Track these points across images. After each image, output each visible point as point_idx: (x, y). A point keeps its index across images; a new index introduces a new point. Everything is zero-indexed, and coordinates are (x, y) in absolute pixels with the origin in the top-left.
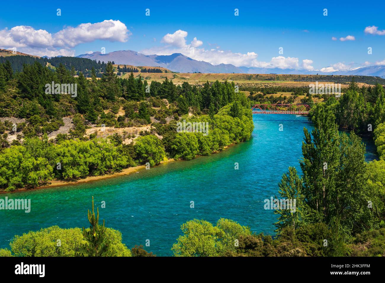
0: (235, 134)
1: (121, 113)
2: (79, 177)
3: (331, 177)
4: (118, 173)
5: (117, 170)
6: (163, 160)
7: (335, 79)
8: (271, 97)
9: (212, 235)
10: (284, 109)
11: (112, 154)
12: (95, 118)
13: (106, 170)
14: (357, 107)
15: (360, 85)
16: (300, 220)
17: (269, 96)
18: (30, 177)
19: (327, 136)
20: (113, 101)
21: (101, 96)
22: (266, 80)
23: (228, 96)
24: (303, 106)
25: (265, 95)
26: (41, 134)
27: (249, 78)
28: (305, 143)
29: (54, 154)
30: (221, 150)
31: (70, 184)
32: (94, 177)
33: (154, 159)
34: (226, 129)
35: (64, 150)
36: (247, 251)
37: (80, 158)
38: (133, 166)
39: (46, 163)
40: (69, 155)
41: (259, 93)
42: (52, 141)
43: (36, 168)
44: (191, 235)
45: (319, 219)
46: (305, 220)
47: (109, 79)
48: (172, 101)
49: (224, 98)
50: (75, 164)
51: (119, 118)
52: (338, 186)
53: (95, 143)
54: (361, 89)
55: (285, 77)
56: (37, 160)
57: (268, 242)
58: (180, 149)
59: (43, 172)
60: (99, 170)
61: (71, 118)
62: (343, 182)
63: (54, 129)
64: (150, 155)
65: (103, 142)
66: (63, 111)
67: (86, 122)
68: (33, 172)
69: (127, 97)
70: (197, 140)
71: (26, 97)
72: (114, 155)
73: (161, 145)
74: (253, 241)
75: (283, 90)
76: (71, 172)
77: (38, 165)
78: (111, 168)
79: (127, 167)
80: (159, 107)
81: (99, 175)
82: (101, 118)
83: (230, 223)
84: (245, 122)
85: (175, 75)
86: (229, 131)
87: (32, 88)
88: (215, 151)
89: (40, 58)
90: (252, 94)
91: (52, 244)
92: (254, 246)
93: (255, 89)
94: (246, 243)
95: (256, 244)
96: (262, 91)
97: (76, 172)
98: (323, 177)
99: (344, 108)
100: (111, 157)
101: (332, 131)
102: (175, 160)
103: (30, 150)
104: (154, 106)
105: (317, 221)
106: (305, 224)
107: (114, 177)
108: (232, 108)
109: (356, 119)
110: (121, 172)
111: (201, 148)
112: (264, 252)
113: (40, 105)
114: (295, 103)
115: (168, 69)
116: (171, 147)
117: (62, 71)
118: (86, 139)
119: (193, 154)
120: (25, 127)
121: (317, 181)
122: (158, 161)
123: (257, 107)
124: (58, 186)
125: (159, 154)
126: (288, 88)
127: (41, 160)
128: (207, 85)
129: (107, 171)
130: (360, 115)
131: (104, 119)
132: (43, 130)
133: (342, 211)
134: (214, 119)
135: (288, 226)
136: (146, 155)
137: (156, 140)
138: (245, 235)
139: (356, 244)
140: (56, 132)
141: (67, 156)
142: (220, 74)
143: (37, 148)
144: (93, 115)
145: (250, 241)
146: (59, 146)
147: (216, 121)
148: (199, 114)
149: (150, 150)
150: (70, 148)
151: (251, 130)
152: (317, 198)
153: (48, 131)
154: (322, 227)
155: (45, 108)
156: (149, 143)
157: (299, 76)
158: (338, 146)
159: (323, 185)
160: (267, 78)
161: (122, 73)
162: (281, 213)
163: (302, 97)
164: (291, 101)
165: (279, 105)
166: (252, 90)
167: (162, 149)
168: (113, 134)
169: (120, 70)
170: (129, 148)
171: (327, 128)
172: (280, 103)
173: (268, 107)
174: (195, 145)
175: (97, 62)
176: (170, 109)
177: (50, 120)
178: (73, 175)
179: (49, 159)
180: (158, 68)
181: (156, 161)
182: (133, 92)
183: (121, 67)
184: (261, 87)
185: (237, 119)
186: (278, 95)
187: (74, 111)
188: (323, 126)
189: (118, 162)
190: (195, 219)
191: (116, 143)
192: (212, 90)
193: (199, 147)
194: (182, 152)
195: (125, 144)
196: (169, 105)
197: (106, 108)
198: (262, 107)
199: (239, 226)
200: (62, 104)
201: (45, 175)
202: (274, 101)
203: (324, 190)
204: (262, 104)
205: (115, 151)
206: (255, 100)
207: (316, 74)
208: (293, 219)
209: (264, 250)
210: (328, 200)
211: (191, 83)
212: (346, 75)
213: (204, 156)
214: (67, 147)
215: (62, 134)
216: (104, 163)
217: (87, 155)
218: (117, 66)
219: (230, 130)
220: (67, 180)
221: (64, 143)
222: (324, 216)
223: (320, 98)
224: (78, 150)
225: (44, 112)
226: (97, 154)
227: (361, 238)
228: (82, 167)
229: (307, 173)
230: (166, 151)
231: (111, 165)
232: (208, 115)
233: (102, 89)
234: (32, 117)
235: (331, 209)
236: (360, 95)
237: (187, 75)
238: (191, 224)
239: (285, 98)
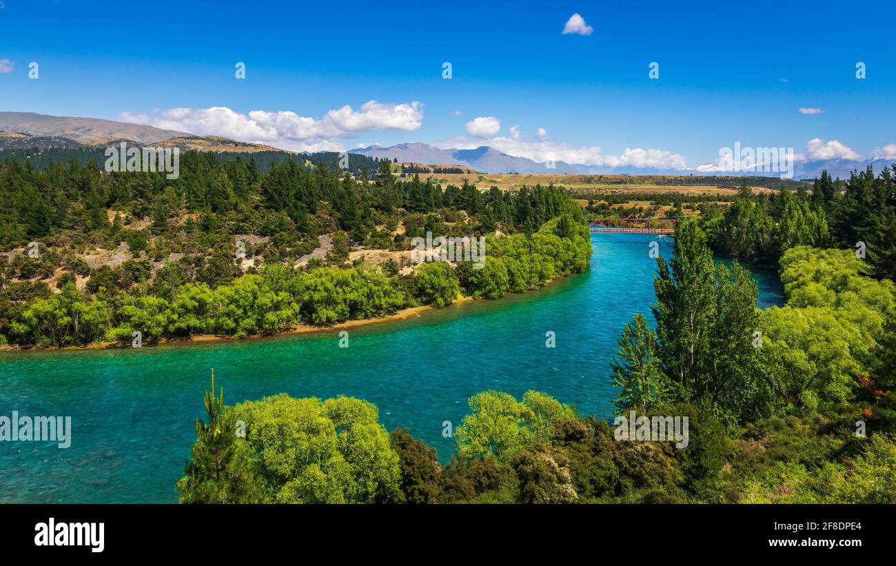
0: (564, 262)
1: (400, 231)
2: (335, 321)
3: (702, 330)
4: (390, 316)
5: (390, 312)
6: (456, 298)
7: (719, 182)
8: (620, 209)
9: (515, 416)
10: (639, 226)
11: (383, 288)
12: (363, 237)
13: (373, 311)
14: (752, 223)
15: (756, 190)
16: (653, 397)
17: (616, 206)
18: (267, 319)
19: (695, 267)
20: (389, 212)
21: (373, 206)
22: (614, 183)
23: (554, 206)
24: (669, 221)
25: (610, 205)
26: (287, 259)
27: (589, 180)
28: (659, 279)
29: (302, 288)
30: (542, 286)
31: (322, 331)
32: (357, 321)
33: (442, 296)
34: (550, 254)
35: (315, 282)
36: (569, 444)
37: (337, 293)
38: (412, 307)
39: (290, 300)
40: (321, 288)
41: (602, 202)
42: (301, 269)
43: (276, 307)
44: (483, 414)
45: (685, 397)
46: (662, 398)
47: (386, 182)
48: (472, 213)
49: (548, 210)
50: (329, 302)
51: (396, 237)
52: (713, 345)
53: (359, 273)
54: (758, 196)
55: (642, 180)
56: (277, 295)
57: (601, 430)
58: (481, 283)
59: (286, 313)
60: (364, 311)
61: (330, 237)
62: (722, 340)
63: (305, 251)
64: (437, 290)
65: (370, 271)
66: (320, 226)
67: (350, 242)
68: (271, 312)
69: (410, 207)
70: (506, 270)
71: (272, 207)
72: (386, 290)
73: (454, 276)
74: (578, 428)
75: (639, 198)
76: (325, 313)
77: (278, 302)
78: (381, 309)
79: (404, 307)
80: (455, 222)
81: (364, 319)
82: (372, 237)
83: (542, 398)
84: (578, 244)
85: (482, 177)
86: (554, 258)
87: (280, 195)
88: (533, 286)
89: (297, 154)
90: (591, 203)
91: (274, 421)
92: (578, 436)
93: (596, 196)
94: (566, 431)
95: (581, 433)
96: (606, 199)
97: (332, 314)
98: (690, 330)
99: (731, 225)
100: (382, 293)
101: (701, 259)
102: (474, 299)
103: (269, 281)
104: (447, 220)
105: (682, 400)
106: (662, 404)
107: (385, 322)
108: (559, 223)
109: (750, 242)
110: (395, 314)
111: (512, 282)
112: (593, 446)
113: (289, 218)
114: (657, 217)
115: (471, 169)
116: (468, 280)
117: (322, 171)
118: (348, 267)
119: (500, 290)
120: (266, 249)
121: (681, 337)
122: (449, 299)
123: (598, 223)
124: (305, 333)
125: (450, 290)
126: (647, 195)
127: (283, 295)
128: (524, 191)
129: (376, 313)
130: (757, 236)
131: (375, 239)
132: (290, 253)
133: (722, 385)
134: (532, 240)
135: (635, 406)
136: (431, 291)
137: (446, 269)
138: (565, 419)
139: (746, 440)
140: (308, 256)
141: (319, 291)
142: (545, 175)
143: (279, 279)
144: (360, 233)
145: (573, 428)
146: (310, 276)
147: (535, 243)
148: (511, 232)
149: (437, 283)
150: (323, 279)
151: (588, 257)
152: (680, 364)
153: (298, 255)
154: (688, 410)
155: (296, 223)
156: (435, 273)
157: (664, 177)
158: (713, 283)
159: (690, 344)
160: (616, 181)
161: (407, 174)
162: (622, 384)
163: (667, 208)
164: (649, 213)
165: (632, 220)
166: (591, 198)
167: (454, 282)
168: (386, 260)
169: (405, 170)
170: (408, 280)
171: (694, 255)
172: (634, 217)
173: (616, 224)
174: (502, 278)
175: (374, 159)
176: (469, 224)
177: (302, 239)
178: (327, 318)
179: (294, 294)
180: (458, 167)
181: (445, 300)
182: (419, 200)
183: (406, 166)
184: (605, 194)
185: (566, 240)
186: (630, 205)
187: (335, 227)
188: (688, 253)
189: (391, 301)
190: (490, 390)
191: (389, 273)
192: (531, 197)
193: (510, 280)
194: (485, 287)
195: (402, 275)
196: (468, 219)
197: (380, 223)
198: (606, 223)
199: (556, 402)
200: (318, 217)
201: (288, 317)
202: (625, 214)
203: (692, 351)
204: (606, 219)
205: (387, 285)
206: (595, 212)
207: (689, 175)
208: (643, 396)
209: (595, 444)
210: (699, 367)
211: (503, 189)
212: (736, 176)
213: (516, 294)
214: (320, 278)
215: (316, 259)
216: (371, 301)
217: (347, 289)
218: (401, 165)
219: (556, 256)
220: (319, 325)
221: (316, 272)
222: (693, 393)
223: (694, 210)
224: (335, 282)
225: (294, 228)
226: (361, 288)
227: (755, 430)
228: (339, 306)
229: (664, 324)
230: (462, 285)
231: (380, 305)
232: (523, 234)
233: (376, 196)
234: (277, 235)
235: (704, 382)
236: (756, 205)
237: (498, 177)
238: (485, 397)
239: (641, 210)
